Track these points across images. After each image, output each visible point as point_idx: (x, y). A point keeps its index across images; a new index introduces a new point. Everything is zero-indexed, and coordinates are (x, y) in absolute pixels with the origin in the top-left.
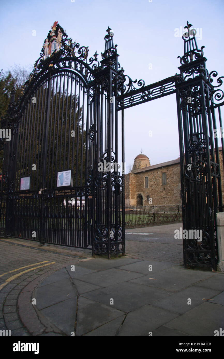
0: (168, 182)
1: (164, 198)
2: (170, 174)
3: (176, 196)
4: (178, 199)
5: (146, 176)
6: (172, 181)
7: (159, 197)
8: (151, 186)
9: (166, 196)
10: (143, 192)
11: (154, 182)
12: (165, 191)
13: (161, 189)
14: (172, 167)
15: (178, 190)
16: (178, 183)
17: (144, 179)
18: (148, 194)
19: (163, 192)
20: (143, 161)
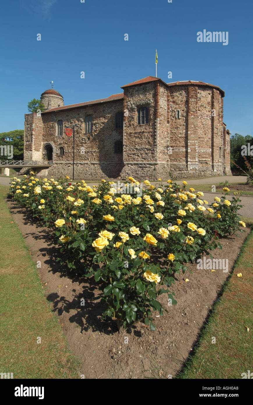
0: (96, 129)
1: (88, 152)
2: (100, 118)
3: (107, 149)
4: (110, 154)
5: (60, 119)
6: (102, 127)
7: (79, 150)
10: (54, 142)
12: (89, 142)
14: (102, 107)
15: (112, 142)
16: (112, 131)
17: (56, 123)
18: (61, 145)
19: (87, 143)
20: (54, 99)
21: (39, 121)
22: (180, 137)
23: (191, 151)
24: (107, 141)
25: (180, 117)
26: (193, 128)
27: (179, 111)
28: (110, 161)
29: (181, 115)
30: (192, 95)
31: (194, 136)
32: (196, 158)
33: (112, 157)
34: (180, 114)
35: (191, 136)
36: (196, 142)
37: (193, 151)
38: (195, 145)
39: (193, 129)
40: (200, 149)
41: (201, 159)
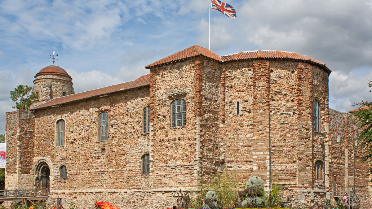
0: (113, 135)
1: (103, 173)
2: (120, 115)
3: (131, 168)
4: (135, 176)
5: (60, 119)
6: (123, 131)
7: (89, 170)
8: (72, 143)
9: (105, 168)
10: (53, 157)
11: (80, 134)
12: (104, 156)
13: (95, 150)
14: (123, 97)
15: (137, 155)
16: (138, 137)
17: (54, 125)
18: (63, 163)
19: (101, 157)
20: (56, 84)
21: (29, 123)
22: (242, 146)
23: (259, 169)
24: (131, 155)
25: (241, 113)
26: (261, 130)
27: (239, 102)
28: (136, 187)
29: (242, 109)
30: (260, 76)
31: (263, 144)
32: (267, 181)
33: (138, 181)
35: (258, 144)
36: (266, 153)
37: (262, 169)
38: (265, 159)
39: (261, 132)
40: (275, 164)
41: (276, 183)
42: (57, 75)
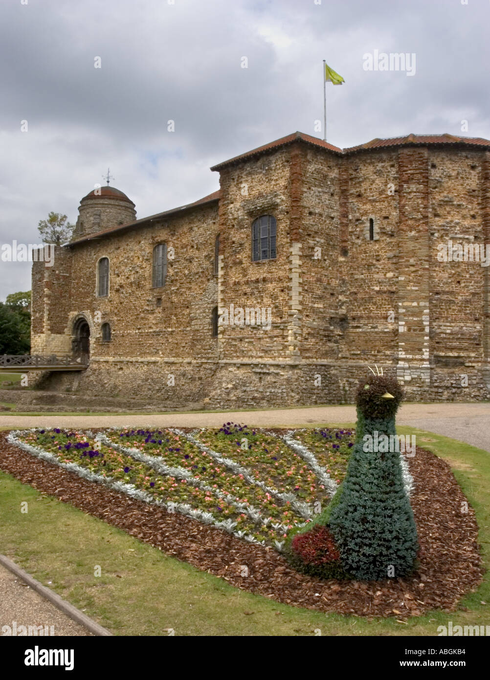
0: (173, 278)
1: (158, 334)
2: (182, 248)
3: (197, 327)
4: (204, 340)
5: (104, 256)
6: (187, 272)
7: (139, 329)
8: (117, 291)
9: (161, 327)
10: (93, 311)
11: (128, 278)
12: (160, 309)
13: (148, 301)
14: (187, 221)
15: (207, 307)
16: (208, 280)
17: (95, 266)
18: (106, 319)
19: (156, 311)
20: (108, 211)
21: (62, 264)
22: (378, 292)
23: (409, 330)
24: (197, 307)
25: (376, 237)
26: (413, 266)
27: (374, 219)
28: (204, 356)
29: (379, 231)
30: (412, 174)
31: (417, 288)
32: (424, 350)
33: (208, 347)
34: (376, 229)
35: (409, 288)
36: (422, 304)
37: (415, 330)
38: (420, 313)
39: (412, 269)
40: (440, 324)
41: (442, 354)
42: (110, 199)
